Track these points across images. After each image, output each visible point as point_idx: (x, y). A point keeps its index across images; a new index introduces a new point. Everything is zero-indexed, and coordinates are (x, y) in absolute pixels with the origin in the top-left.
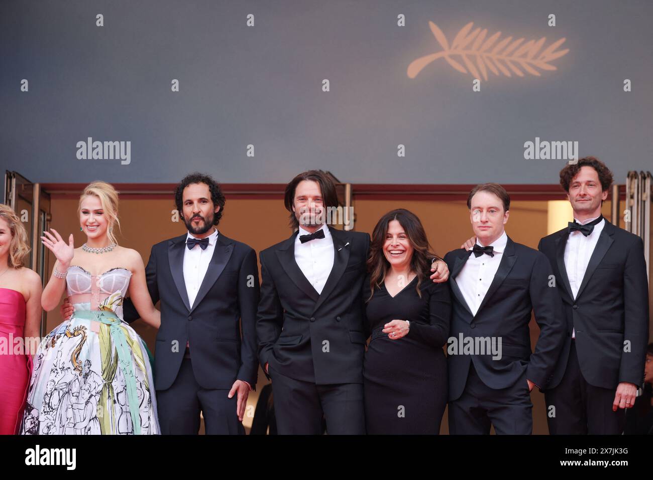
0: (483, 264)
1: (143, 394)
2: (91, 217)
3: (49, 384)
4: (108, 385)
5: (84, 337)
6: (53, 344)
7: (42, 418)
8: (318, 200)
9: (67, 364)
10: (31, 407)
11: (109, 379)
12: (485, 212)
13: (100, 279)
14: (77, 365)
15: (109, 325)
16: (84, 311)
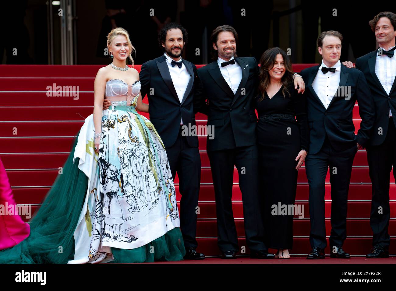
1: (160, 153)
2: (123, 48)
3: (120, 151)
4: (149, 151)
5: (129, 122)
6: (113, 127)
7: (123, 171)
8: (233, 42)
9: (127, 139)
10: (108, 164)
11: (149, 147)
12: (335, 48)
13: (132, 88)
14: (132, 139)
15: (136, 114)
16: (123, 106)
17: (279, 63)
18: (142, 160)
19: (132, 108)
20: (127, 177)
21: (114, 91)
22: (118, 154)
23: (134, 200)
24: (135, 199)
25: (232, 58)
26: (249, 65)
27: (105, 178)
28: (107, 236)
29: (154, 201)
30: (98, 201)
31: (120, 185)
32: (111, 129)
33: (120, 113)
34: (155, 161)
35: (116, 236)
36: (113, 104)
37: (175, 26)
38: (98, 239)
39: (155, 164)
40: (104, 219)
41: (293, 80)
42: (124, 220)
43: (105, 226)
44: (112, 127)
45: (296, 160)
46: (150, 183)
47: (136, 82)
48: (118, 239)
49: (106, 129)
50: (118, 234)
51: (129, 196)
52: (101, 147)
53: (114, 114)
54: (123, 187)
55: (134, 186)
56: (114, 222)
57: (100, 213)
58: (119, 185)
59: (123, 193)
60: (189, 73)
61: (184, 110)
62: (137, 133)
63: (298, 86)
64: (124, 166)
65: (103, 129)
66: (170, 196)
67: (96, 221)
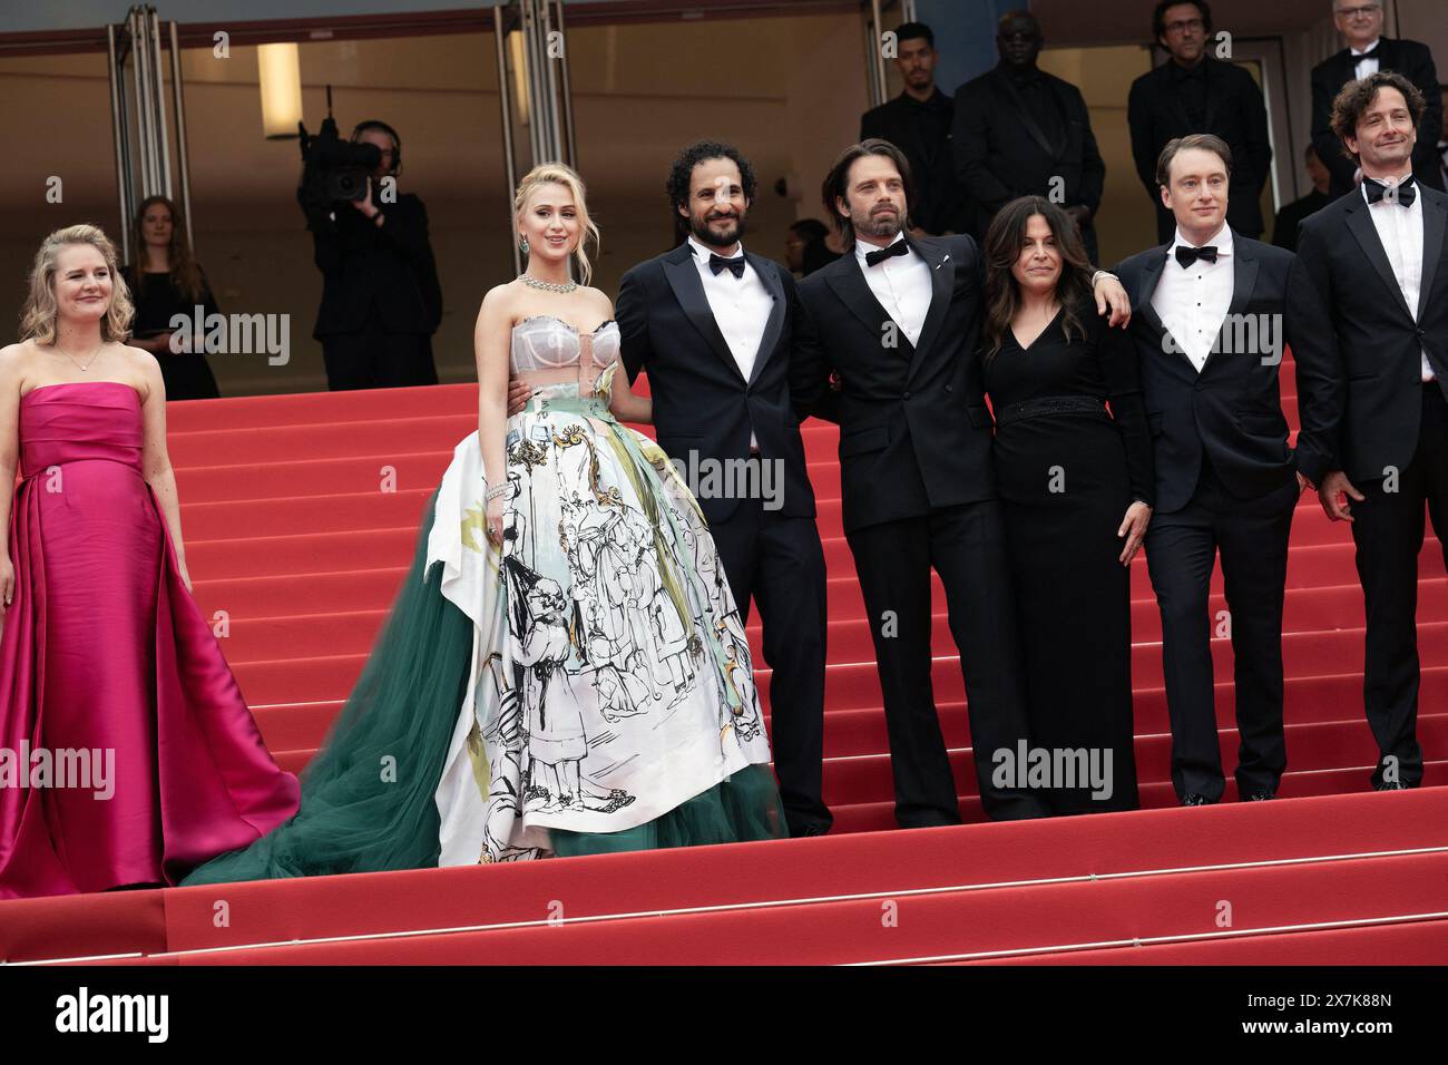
0: (1200, 277)
1: (695, 539)
2: (557, 221)
3: (567, 532)
4: (657, 531)
5: (589, 445)
6: (540, 460)
7: (578, 594)
8: (895, 185)
9: (586, 495)
10: (531, 574)
11: (654, 520)
12: (1204, 182)
13: (594, 341)
14: (601, 495)
15: (610, 424)
16: (568, 399)
17: (1039, 243)
18: (635, 558)
19: (596, 405)
20: (593, 610)
21: (538, 353)
22: (562, 544)
23: (616, 680)
24: (622, 678)
25: (900, 236)
26: (954, 257)
27: (524, 618)
28: (538, 796)
29: (679, 681)
30: (508, 690)
31: (572, 636)
32: (535, 468)
33: (562, 420)
34: (676, 561)
35: (567, 794)
36: (537, 394)
37: (715, 152)
38: (508, 806)
39: (676, 572)
40: (527, 743)
41: (1093, 290)
42: (590, 746)
43: (530, 764)
44: (538, 463)
45: (1121, 533)
46: (663, 628)
47: (604, 325)
48: (576, 804)
49: (520, 469)
50: (575, 790)
51: (602, 668)
52: (507, 523)
53: (543, 422)
54: (583, 643)
55: (615, 640)
56: (557, 753)
57: (513, 728)
58: (570, 639)
59: (583, 661)
60: (769, 293)
61: (760, 403)
62: (615, 475)
63: (1108, 304)
64: (582, 578)
65: (510, 469)
66: (732, 670)
67: (504, 750)
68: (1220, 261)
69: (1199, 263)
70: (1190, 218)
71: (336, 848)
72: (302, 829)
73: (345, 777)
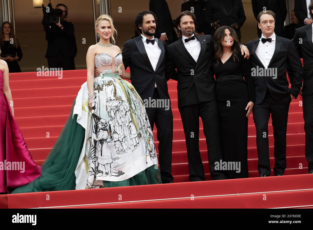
0: (267, 46)
1: (141, 108)
2: (107, 30)
3: (108, 107)
4: (131, 107)
5: (114, 85)
6: (101, 89)
7: (110, 123)
8: (192, 23)
9: (113, 98)
10: (99, 118)
11: (130, 104)
13: (115, 59)
14: (117, 98)
15: (120, 79)
16: (109, 74)
17: (228, 35)
18: (125, 114)
19: (116, 75)
20: (114, 127)
21: (101, 62)
22: (107, 110)
23: (120, 144)
24: (121, 143)
25: (193, 35)
26: (206, 40)
27: (97, 129)
28: (100, 173)
29: (135, 144)
30: (93, 146)
31: (109, 133)
32: (100, 91)
33: (107, 79)
34: (135, 114)
35: (107, 172)
36: (101, 72)
38: (93, 175)
39: (135, 117)
40: (97, 160)
41: (240, 49)
42: (113, 160)
43: (98, 165)
44: (101, 90)
45: (246, 109)
46: (131, 131)
47: (118, 55)
48: (110, 174)
49: (96, 91)
50: (109, 171)
51: (116, 141)
52: (93, 105)
53: (103, 80)
54: (111, 135)
55: (120, 134)
56: (105, 162)
57: (94, 155)
59: (112, 139)
60: (161, 49)
61: (158, 76)
62: (121, 93)
63: (244, 53)
64: (111, 119)
65: (94, 92)
66: (149, 141)
67: (92, 161)
68: (272, 42)
69: (267, 42)
70: (265, 31)
71: (50, 185)
72: (42, 180)
73: (53, 167)
